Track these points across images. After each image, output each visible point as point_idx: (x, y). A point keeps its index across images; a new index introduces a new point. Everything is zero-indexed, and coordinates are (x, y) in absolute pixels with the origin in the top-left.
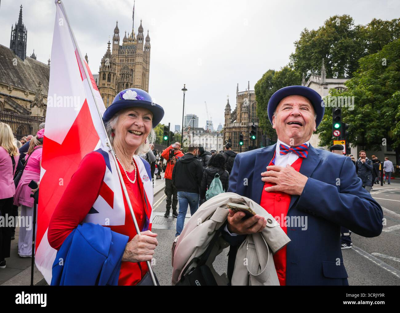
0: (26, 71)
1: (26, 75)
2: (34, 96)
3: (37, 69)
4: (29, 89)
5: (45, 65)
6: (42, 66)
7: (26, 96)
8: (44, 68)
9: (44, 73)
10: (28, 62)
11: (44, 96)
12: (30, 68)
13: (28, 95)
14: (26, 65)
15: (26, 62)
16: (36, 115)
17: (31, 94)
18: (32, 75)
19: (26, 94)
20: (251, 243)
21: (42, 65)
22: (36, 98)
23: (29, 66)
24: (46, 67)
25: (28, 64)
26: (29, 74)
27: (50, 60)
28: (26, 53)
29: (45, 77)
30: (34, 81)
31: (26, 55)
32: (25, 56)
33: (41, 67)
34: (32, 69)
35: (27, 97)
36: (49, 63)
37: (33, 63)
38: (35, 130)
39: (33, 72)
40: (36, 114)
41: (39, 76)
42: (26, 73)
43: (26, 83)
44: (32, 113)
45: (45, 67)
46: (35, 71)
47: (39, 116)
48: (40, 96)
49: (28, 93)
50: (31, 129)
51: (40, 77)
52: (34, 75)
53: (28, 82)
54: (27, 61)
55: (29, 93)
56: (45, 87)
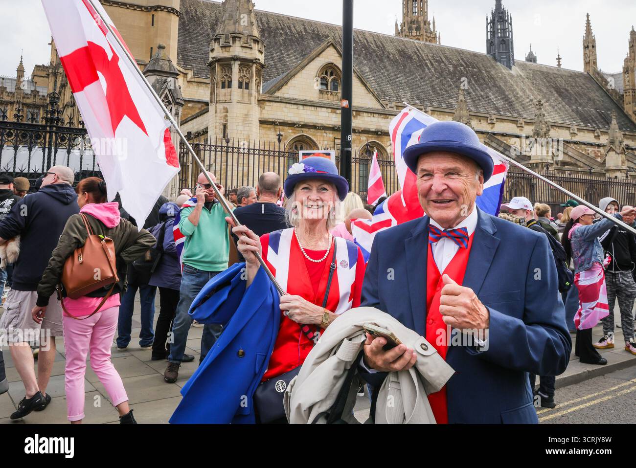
0: (517, 86)
1: (517, 93)
2: (532, 127)
3: (536, 77)
4: (524, 116)
5: (551, 68)
6: (545, 70)
7: (520, 128)
8: (549, 73)
9: (549, 82)
10: (518, 70)
11: (553, 124)
12: (523, 78)
13: (523, 127)
14: (516, 76)
15: (515, 70)
16: (540, 161)
17: (527, 125)
18: (527, 91)
19: (519, 125)
20: (395, 381)
21: (545, 68)
22: (536, 130)
23: (521, 75)
24: (553, 70)
25: (520, 72)
26: (523, 90)
27: (560, 57)
28: (513, 55)
29: (552, 89)
30: (532, 101)
31: (515, 58)
32: (513, 60)
33: (542, 73)
34: (526, 80)
35: (521, 130)
36: (559, 62)
37: (527, 70)
38: (540, 188)
39: (530, 85)
40: (540, 158)
41: (540, 90)
42: (518, 89)
43: (518, 106)
44: (532, 158)
45: (549, 71)
46: (533, 83)
47: (544, 161)
48: (544, 126)
49: (523, 123)
50: (533, 186)
51: (543, 92)
52: (531, 89)
53: (522, 104)
54: (517, 68)
55: (525, 122)
56: (554, 108)
